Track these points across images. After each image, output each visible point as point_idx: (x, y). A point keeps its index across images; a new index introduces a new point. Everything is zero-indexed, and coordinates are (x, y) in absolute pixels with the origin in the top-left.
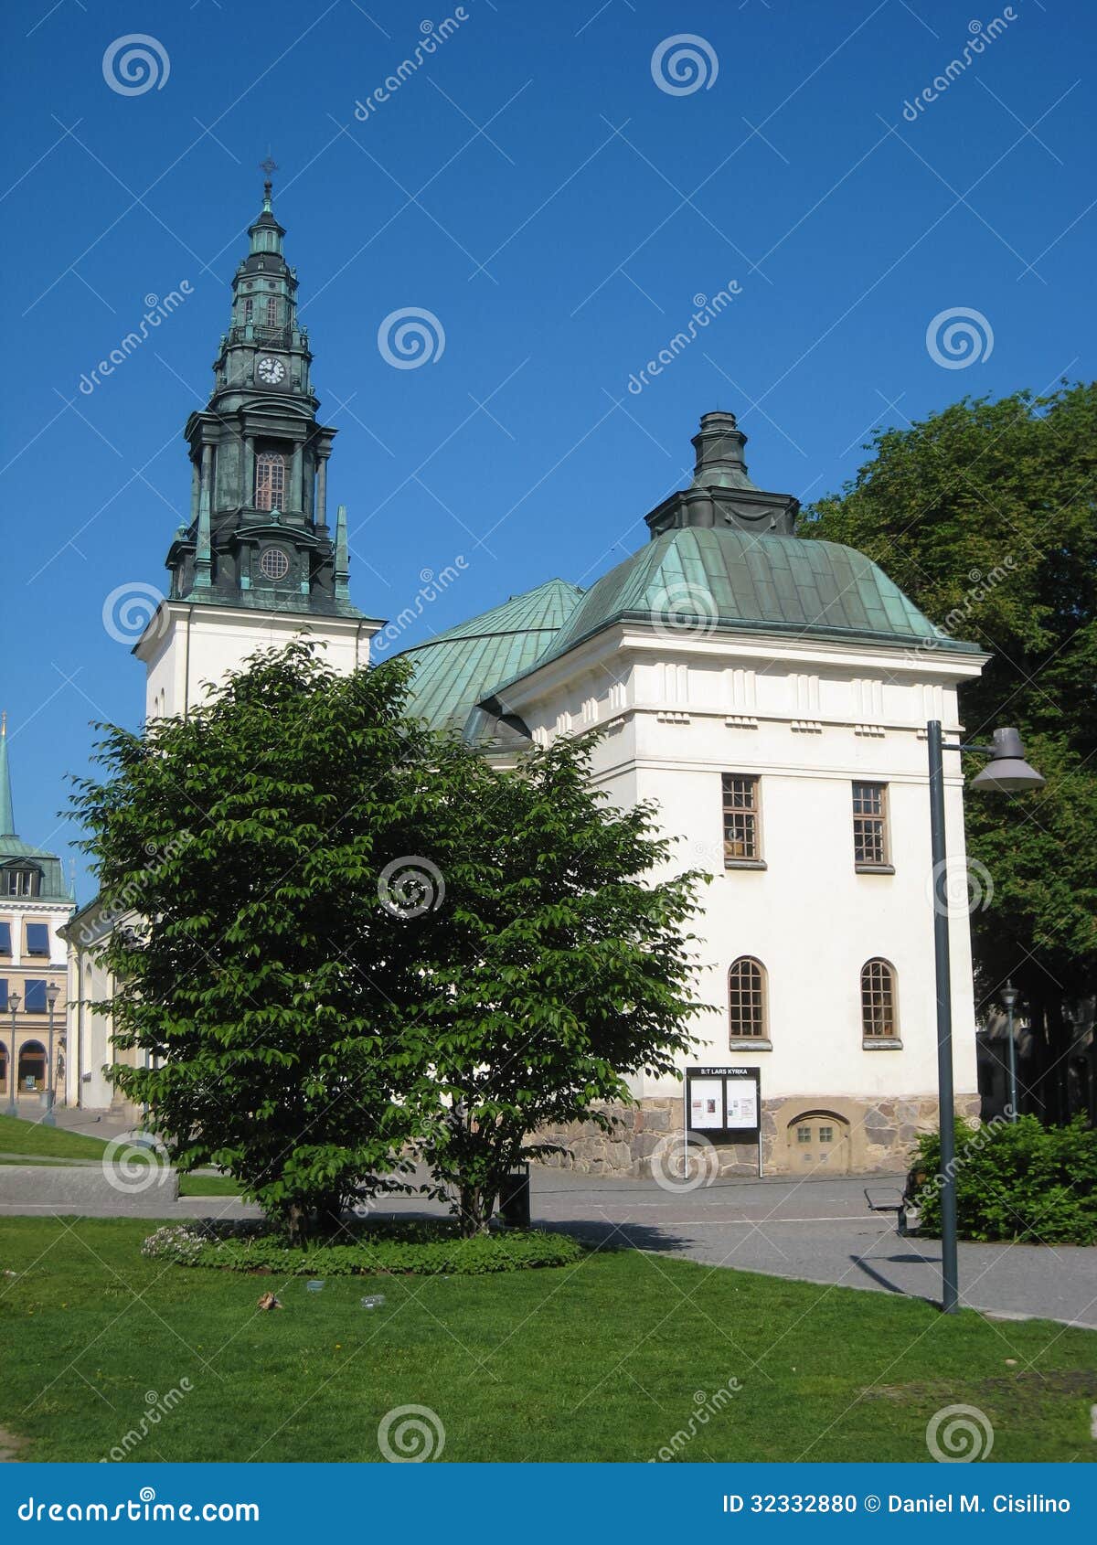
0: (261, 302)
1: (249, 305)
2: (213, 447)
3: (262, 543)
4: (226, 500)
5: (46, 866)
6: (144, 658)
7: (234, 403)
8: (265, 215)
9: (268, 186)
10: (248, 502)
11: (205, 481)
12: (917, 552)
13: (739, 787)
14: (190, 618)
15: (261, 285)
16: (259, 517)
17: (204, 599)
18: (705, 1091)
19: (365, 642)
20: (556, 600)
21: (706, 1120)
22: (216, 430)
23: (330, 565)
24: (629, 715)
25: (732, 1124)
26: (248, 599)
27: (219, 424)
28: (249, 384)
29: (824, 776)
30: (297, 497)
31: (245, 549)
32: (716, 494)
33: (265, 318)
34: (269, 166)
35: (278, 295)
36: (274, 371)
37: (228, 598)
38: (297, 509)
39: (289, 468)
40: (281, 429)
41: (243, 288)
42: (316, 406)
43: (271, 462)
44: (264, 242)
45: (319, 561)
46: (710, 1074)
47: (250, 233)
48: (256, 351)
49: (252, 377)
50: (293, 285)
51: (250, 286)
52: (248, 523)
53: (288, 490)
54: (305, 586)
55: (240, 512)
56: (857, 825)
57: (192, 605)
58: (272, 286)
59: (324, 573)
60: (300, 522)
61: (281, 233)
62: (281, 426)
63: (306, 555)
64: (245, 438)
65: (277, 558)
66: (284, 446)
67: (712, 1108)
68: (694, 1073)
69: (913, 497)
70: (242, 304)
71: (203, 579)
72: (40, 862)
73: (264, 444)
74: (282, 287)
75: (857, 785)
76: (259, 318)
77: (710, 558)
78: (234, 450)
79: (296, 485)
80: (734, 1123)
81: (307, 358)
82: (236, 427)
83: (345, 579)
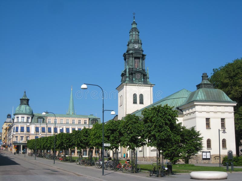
0: (134, 36)
1: (132, 36)
2: (128, 58)
3: (136, 73)
4: (130, 67)
5: (98, 120)
6: (118, 90)
7: (131, 52)
8: (134, 22)
9: (134, 17)
10: (134, 67)
11: (127, 64)
12: (232, 81)
13: (208, 120)
14: (126, 85)
15: (134, 33)
16: (135, 69)
17: (128, 82)
18: (204, 154)
19: (152, 88)
20: (184, 93)
21: (204, 157)
22: (128, 56)
23: (146, 76)
24: (195, 112)
25: (207, 158)
26: (134, 82)
27: (129, 55)
28: (133, 49)
29: (217, 118)
30: (141, 66)
31: (134, 74)
32: (205, 84)
33: (135, 38)
34: (134, 14)
35: (137, 34)
36: (137, 46)
37: (132, 82)
38: (141, 68)
39: (139, 61)
40: (138, 56)
41: (131, 33)
42: (143, 51)
43: (137, 60)
44: (134, 26)
45: (144, 75)
46: (205, 152)
47: (132, 24)
48: (134, 43)
49: (133, 48)
50: (139, 32)
51: (132, 33)
52: (134, 70)
53: (139, 65)
54: (143, 79)
55: (133, 68)
56: (222, 123)
57: (127, 83)
58: (136, 33)
59: (145, 77)
60: (141, 70)
61: (136, 24)
62: (138, 55)
63: (143, 75)
64: (133, 57)
65: (138, 76)
66: (139, 58)
67: (205, 156)
68: (203, 152)
69: (232, 73)
70: (131, 36)
71: (128, 79)
72: (97, 119)
73: (136, 58)
74: (137, 33)
75: (221, 119)
76: (134, 38)
77: (204, 93)
78: (131, 59)
79: (141, 64)
80: (207, 157)
81: (141, 44)
82: (131, 55)
83: (148, 78)
